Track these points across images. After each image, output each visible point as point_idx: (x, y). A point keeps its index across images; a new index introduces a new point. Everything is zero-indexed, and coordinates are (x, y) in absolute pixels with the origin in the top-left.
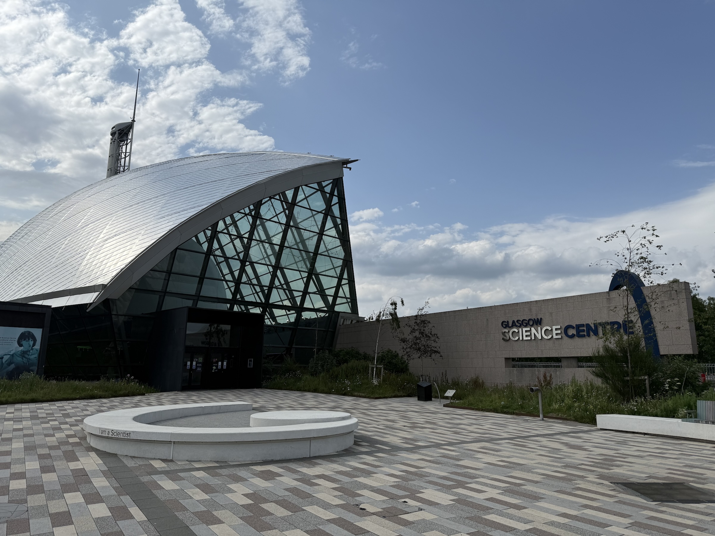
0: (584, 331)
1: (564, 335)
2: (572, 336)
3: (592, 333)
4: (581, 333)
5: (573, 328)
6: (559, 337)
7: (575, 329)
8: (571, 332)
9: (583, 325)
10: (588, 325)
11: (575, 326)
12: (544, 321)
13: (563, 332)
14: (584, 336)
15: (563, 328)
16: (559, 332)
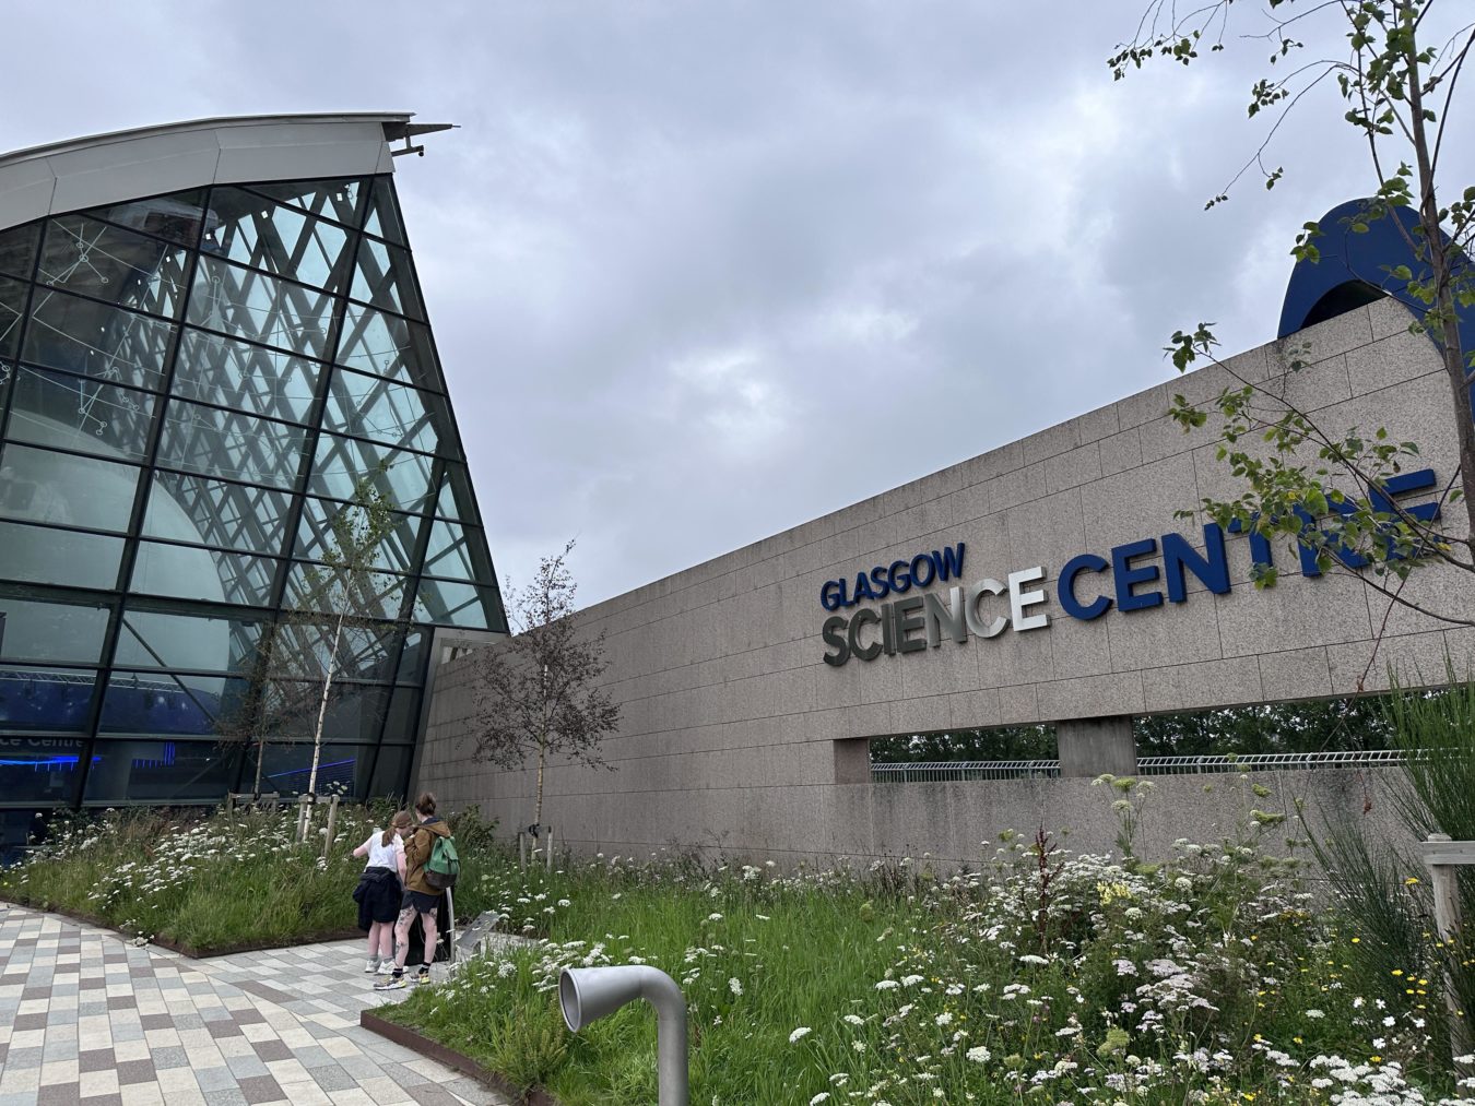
0: (1154, 575)
1: (1057, 609)
2: (1101, 610)
3: (1194, 583)
4: (1141, 591)
5: (1102, 568)
6: (1039, 620)
7: (1112, 573)
8: (1091, 590)
9: (1149, 547)
10: (1174, 543)
11: (1108, 557)
12: (971, 561)
13: (1055, 596)
14: (1156, 602)
15: (1055, 576)
16: (1036, 596)
